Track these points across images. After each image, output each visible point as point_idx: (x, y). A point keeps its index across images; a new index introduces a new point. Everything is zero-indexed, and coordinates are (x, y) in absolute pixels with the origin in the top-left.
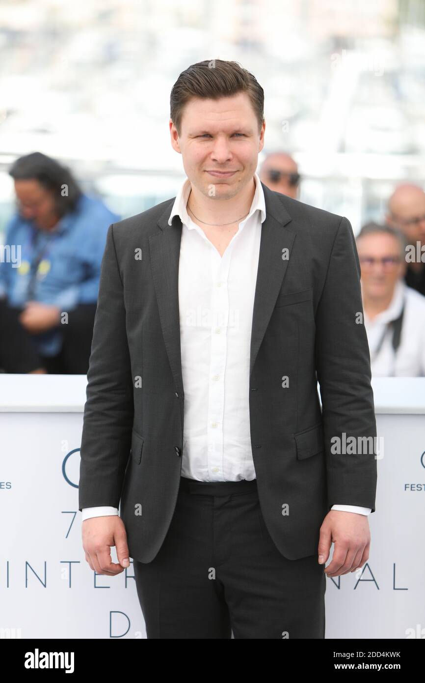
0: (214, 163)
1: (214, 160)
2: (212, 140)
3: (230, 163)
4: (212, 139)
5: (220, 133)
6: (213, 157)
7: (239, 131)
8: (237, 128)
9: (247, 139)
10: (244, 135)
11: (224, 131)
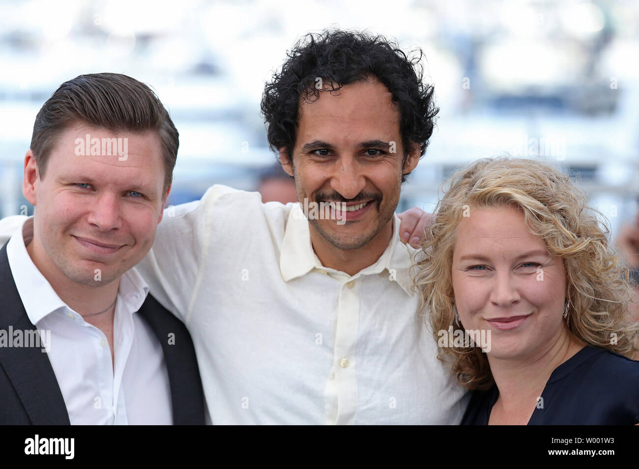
0: (91, 228)
1: (92, 225)
2: (94, 194)
3: (117, 233)
4: (94, 192)
5: (110, 185)
6: (91, 219)
7: (139, 188)
8: (136, 183)
9: (147, 203)
10: (143, 196)
11: (115, 183)
